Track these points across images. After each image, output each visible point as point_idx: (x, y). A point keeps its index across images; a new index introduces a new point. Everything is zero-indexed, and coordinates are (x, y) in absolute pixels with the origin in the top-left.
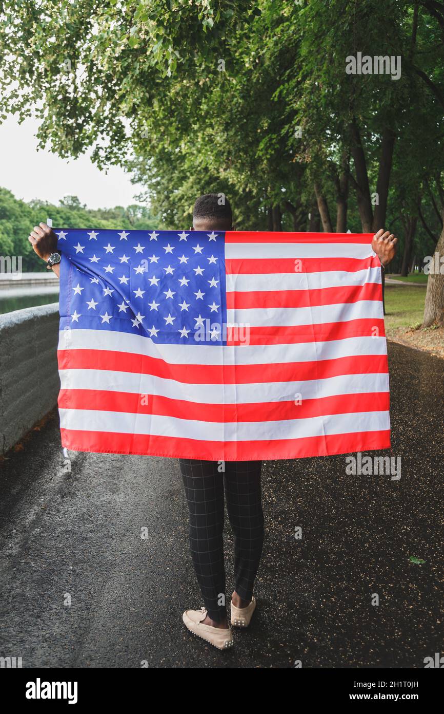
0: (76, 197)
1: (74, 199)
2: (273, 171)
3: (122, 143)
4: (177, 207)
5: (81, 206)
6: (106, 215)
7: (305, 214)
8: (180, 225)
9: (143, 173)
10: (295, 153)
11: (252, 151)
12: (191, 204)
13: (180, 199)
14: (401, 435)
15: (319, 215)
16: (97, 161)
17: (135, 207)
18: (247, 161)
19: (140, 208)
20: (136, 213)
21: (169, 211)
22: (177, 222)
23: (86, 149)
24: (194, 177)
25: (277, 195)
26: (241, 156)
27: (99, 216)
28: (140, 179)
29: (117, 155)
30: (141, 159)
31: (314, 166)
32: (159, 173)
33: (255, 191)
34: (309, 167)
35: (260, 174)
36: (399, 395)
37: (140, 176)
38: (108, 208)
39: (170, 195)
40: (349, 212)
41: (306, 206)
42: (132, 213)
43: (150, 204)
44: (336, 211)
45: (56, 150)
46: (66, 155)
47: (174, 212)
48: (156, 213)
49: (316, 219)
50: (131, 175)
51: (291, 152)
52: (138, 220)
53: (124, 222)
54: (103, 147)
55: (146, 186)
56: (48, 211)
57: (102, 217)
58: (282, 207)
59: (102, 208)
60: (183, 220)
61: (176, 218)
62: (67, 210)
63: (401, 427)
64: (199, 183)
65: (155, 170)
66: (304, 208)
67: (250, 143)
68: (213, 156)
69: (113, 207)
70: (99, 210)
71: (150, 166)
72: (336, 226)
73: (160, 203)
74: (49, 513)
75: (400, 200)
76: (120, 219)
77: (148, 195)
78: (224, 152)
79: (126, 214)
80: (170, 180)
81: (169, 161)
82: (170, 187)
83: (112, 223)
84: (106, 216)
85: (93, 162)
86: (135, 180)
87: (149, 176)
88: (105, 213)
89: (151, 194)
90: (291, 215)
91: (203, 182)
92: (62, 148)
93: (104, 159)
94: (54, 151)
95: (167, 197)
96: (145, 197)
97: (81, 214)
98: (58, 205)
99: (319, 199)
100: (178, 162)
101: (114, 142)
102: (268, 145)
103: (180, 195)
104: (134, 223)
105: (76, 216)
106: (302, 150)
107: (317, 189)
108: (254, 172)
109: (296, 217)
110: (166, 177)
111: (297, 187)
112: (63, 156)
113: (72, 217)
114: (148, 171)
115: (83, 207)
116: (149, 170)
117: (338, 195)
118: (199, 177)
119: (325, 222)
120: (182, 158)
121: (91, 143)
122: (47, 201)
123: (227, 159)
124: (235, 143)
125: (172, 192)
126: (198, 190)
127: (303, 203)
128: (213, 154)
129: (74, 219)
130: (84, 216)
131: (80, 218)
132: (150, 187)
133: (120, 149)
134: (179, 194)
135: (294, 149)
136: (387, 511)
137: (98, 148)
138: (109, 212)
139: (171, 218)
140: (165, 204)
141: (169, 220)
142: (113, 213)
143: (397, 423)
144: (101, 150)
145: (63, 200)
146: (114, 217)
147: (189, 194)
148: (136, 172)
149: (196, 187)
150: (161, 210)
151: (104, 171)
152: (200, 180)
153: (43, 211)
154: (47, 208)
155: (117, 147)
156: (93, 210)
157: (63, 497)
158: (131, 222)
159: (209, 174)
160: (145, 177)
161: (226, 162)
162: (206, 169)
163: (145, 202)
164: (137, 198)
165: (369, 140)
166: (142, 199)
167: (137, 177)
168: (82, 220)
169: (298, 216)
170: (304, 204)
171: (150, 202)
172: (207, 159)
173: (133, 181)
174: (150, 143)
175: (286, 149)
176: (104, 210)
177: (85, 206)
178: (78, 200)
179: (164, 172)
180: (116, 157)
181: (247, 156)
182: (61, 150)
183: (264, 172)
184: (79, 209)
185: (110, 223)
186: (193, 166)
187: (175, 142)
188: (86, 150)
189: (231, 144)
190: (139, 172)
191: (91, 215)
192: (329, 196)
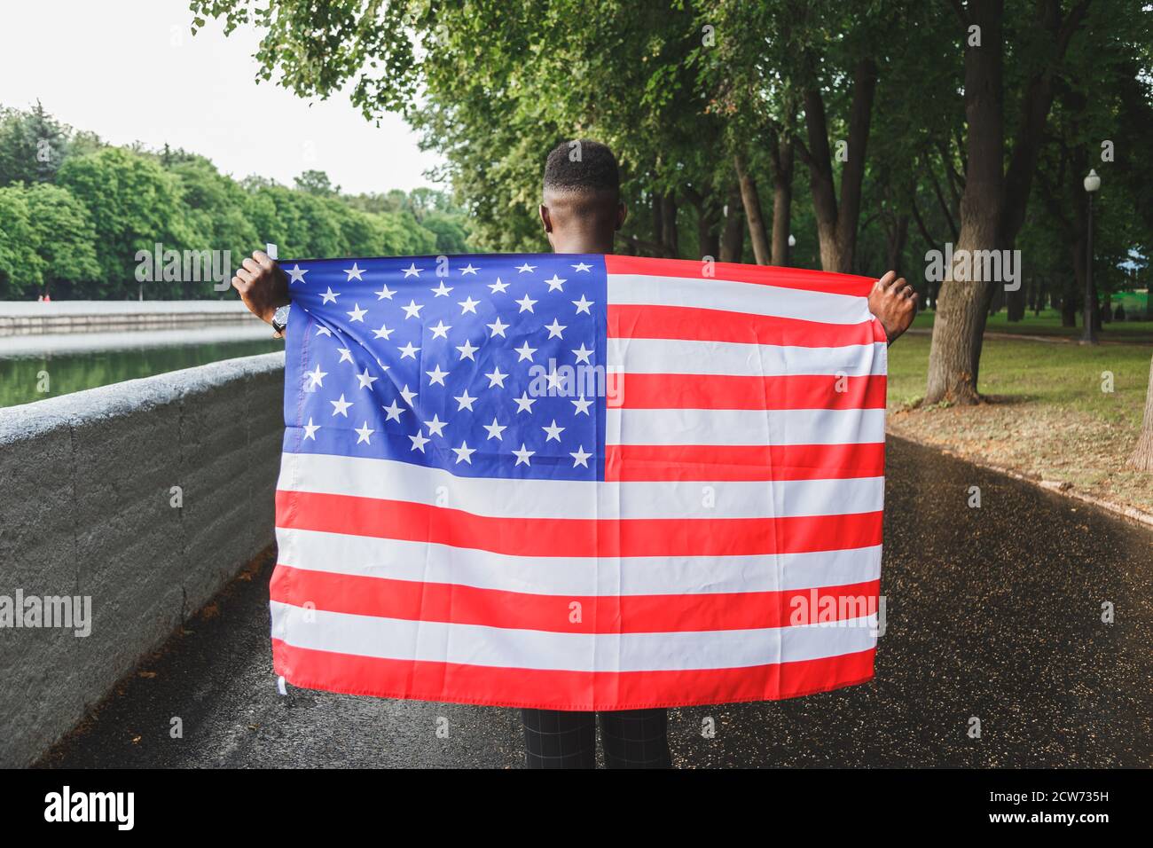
0: (323, 173)
1: (320, 176)
2: (668, 130)
3: (408, 74)
4: (497, 191)
5: (332, 188)
6: (375, 204)
7: (717, 207)
8: (502, 223)
9: (440, 133)
10: (710, 96)
11: (631, 95)
12: (524, 185)
13: (504, 177)
14: (901, 596)
15: (742, 209)
16: (362, 103)
17: (424, 192)
18: (621, 112)
19: (432, 194)
20: (425, 202)
21: (484, 199)
22: (496, 218)
23: (343, 81)
24: (529, 139)
25: (671, 172)
26: (612, 103)
27: (362, 206)
28: (435, 143)
29: (398, 94)
30: (437, 108)
31: (741, 121)
32: (467, 132)
33: (634, 165)
34: (732, 123)
35: (645, 135)
36: (892, 524)
37: (434, 137)
38: (378, 193)
39: (487, 170)
40: (794, 203)
41: (720, 193)
42: (419, 202)
43: (450, 186)
44: (772, 203)
45: (291, 82)
46: (308, 91)
47: (493, 200)
48: (461, 201)
49: (737, 215)
50: (420, 135)
51: (703, 95)
52: (429, 213)
53: (404, 216)
54: (374, 79)
55: (445, 155)
56: (274, 196)
57: (367, 207)
58: (679, 194)
59: (368, 193)
60: (507, 214)
61: (495, 210)
62: (306, 194)
63: (899, 582)
64: (537, 149)
65: (461, 127)
66: (717, 196)
67: (629, 80)
68: (565, 102)
69: (387, 191)
70: (363, 196)
71: (451, 121)
72: (771, 228)
73: (468, 185)
74: (263, 739)
75: (880, 185)
76: (398, 212)
77: (448, 170)
78: (583, 96)
79: (409, 204)
80: (487, 145)
81: (486, 110)
82: (488, 157)
83: (385, 218)
84: (374, 206)
85: (356, 105)
86: (427, 144)
87: (450, 139)
88: (372, 200)
89: (453, 169)
90: (693, 208)
91: (544, 147)
92: (301, 78)
93: (374, 100)
94: (286, 84)
95: (482, 175)
96: (442, 174)
97: (332, 202)
98: (292, 185)
99: (742, 181)
100: (502, 113)
101: (393, 72)
102: (662, 83)
103: (504, 171)
104: (422, 218)
105: (322, 204)
106: (720, 92)
107: (740, 163)
108: (633, 131)
109: (702, 212)
110: (480, 141)
111: (706, 158)
112: (302, 94)
113: (315, 207)
114: (448, 130)
115: (335, 190)
116: (451, 127)
117: (775, 174)
118: (538, 138)
119: (753, 221)
120: (510, 105)
121: (351, 72)
122: (272, 180)
123: (589, 107)
124: (603, 80)
125: (490, 165)
126: (535, 162)
127: (715, 188)
128: (565, 98)
129: (319, 210)
130: (337, 205)
131: (330, 208)
132: (451, 156)
133: (402, 84)
134: (503, 168)
135: (708, 90)
136: (887, 740)
137: (365, 82)
138: (378, 200)
139: (486, 211)
140: (478, 186)
141: (483, 213)
142: (386, 202)
143: (893, 574)
144: (368, 84)
145: (300, 177)
146: (387, 207)
147: (521, 167)
148: (426, 131)
149: (532, 156)
150: (470, 197)
151: (374, 122)
152: (540, 144)
153: (265, 196)
154: (273, 191)
155: (398, 80)
156: (352, 197)
157: (289, 707)
158: (416, 218)
159: (555, 134)
160: (444, 139)
161: (586, 113)
162: (551, 126)
163: (441, 183)
164: (430, 175)
165: (829, 82)
166: (436, 178)
167: (429, 139)
168: (332, 212)
169: (707, 209)
170: (717, 190)
171: (451, 182)
172: (555, 106)
173: (422, 146)
174: (457, 75)
175: (695, 90)
176: (371, 196)
177: (339, 188)
178: (326, 178)
179: (477, 130)
180: (395, 97)
181: (622, 105)
182: (299, 83)
183: (650, 132)
184: (327, 194)
185: (380, 218)
186: (528, 121)
187: (500, 77)
188: (343, 85)
189: (596, 82)
190: (433, 131)
191: (349, 203)
192: (760, 176)
